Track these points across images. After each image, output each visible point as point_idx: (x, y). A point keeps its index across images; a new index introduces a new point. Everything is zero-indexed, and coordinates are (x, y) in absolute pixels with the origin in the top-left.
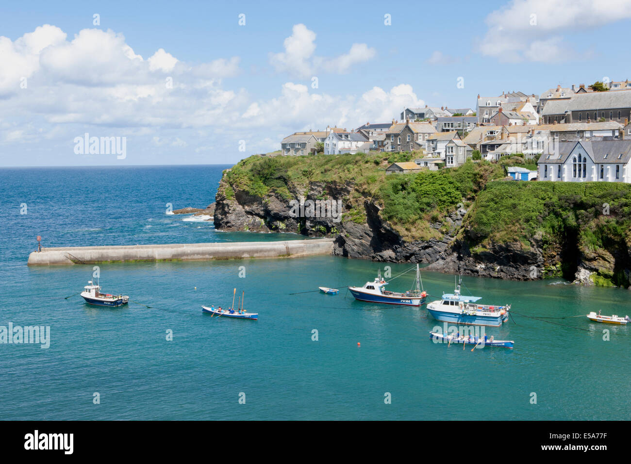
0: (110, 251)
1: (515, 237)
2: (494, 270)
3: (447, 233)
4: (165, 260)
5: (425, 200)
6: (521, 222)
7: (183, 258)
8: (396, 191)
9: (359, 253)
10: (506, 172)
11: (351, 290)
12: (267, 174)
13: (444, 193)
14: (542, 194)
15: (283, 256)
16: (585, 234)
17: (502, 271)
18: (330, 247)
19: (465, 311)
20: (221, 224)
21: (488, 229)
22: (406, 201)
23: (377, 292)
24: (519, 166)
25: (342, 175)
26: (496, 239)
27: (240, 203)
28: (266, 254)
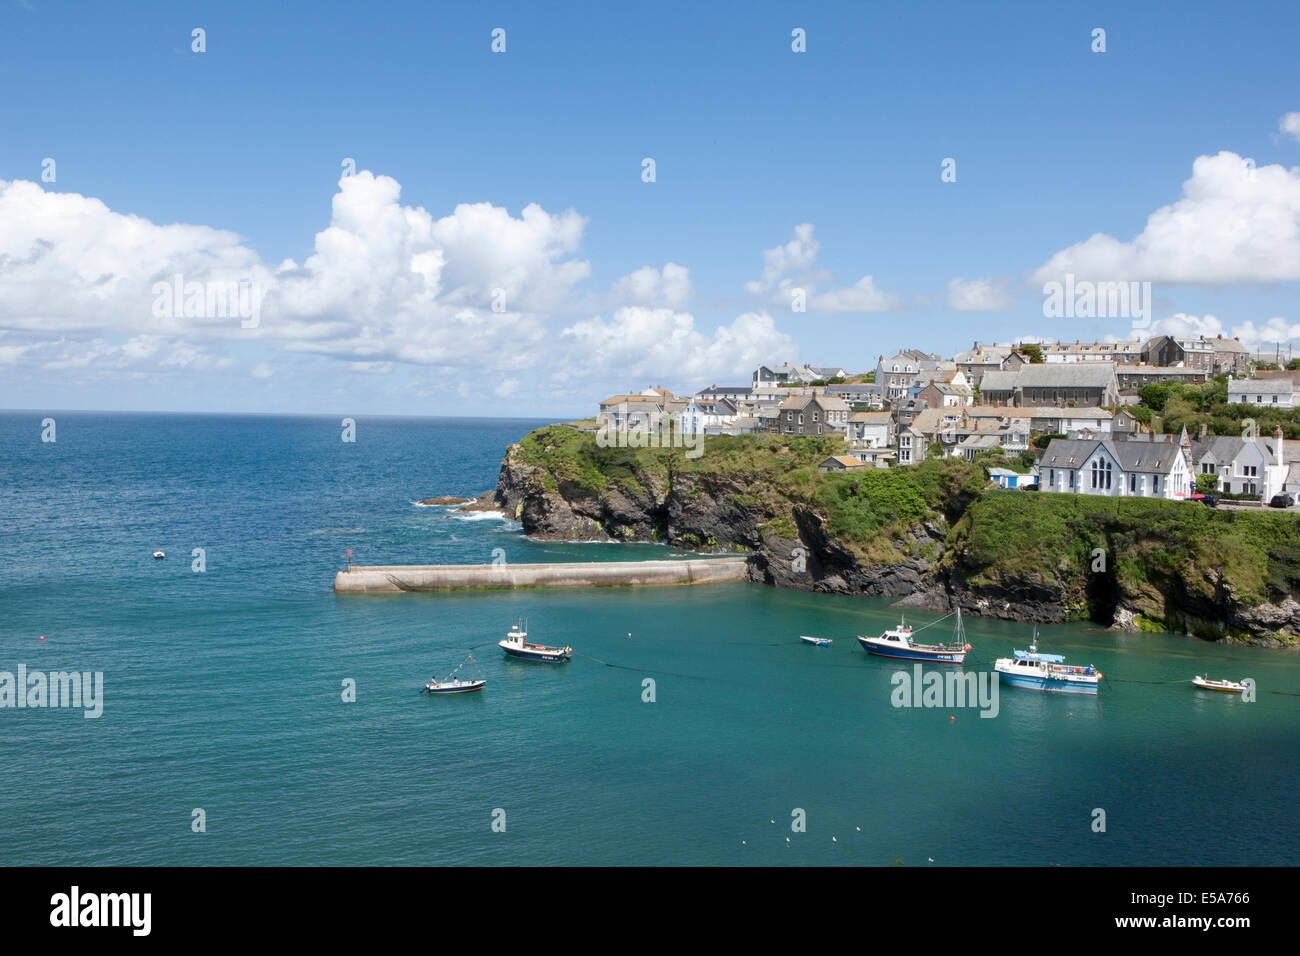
0: (448, 572)
1: (1034, 566)
2: (1002, 608)
3: (911, 555)
4: (525, 586)
5: (884, 510)
6: (1041, 546)
7: (550, 584)
8: (844, 497)
9: (791, 580)
10: (988, 475)
11: (861, 641)
12: (605, 458)
13: (905, 501)
14: (1063, 510)
15: (685, 582)
16: (1124, 564)
17: (1014, 610)
18: (741, 570)
19: (1053, 675)
20: (535, 528)
21: (994, 555)
22: (858, 511)
23: (903, 645)
24: (1001, 467)
25: (724, 464)
26: (1007, 568)
27: (565, 499)
28: (662, 579)
